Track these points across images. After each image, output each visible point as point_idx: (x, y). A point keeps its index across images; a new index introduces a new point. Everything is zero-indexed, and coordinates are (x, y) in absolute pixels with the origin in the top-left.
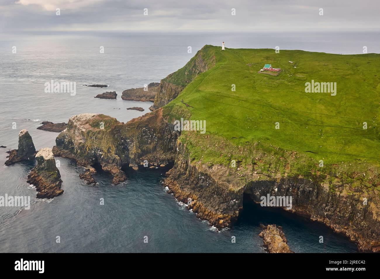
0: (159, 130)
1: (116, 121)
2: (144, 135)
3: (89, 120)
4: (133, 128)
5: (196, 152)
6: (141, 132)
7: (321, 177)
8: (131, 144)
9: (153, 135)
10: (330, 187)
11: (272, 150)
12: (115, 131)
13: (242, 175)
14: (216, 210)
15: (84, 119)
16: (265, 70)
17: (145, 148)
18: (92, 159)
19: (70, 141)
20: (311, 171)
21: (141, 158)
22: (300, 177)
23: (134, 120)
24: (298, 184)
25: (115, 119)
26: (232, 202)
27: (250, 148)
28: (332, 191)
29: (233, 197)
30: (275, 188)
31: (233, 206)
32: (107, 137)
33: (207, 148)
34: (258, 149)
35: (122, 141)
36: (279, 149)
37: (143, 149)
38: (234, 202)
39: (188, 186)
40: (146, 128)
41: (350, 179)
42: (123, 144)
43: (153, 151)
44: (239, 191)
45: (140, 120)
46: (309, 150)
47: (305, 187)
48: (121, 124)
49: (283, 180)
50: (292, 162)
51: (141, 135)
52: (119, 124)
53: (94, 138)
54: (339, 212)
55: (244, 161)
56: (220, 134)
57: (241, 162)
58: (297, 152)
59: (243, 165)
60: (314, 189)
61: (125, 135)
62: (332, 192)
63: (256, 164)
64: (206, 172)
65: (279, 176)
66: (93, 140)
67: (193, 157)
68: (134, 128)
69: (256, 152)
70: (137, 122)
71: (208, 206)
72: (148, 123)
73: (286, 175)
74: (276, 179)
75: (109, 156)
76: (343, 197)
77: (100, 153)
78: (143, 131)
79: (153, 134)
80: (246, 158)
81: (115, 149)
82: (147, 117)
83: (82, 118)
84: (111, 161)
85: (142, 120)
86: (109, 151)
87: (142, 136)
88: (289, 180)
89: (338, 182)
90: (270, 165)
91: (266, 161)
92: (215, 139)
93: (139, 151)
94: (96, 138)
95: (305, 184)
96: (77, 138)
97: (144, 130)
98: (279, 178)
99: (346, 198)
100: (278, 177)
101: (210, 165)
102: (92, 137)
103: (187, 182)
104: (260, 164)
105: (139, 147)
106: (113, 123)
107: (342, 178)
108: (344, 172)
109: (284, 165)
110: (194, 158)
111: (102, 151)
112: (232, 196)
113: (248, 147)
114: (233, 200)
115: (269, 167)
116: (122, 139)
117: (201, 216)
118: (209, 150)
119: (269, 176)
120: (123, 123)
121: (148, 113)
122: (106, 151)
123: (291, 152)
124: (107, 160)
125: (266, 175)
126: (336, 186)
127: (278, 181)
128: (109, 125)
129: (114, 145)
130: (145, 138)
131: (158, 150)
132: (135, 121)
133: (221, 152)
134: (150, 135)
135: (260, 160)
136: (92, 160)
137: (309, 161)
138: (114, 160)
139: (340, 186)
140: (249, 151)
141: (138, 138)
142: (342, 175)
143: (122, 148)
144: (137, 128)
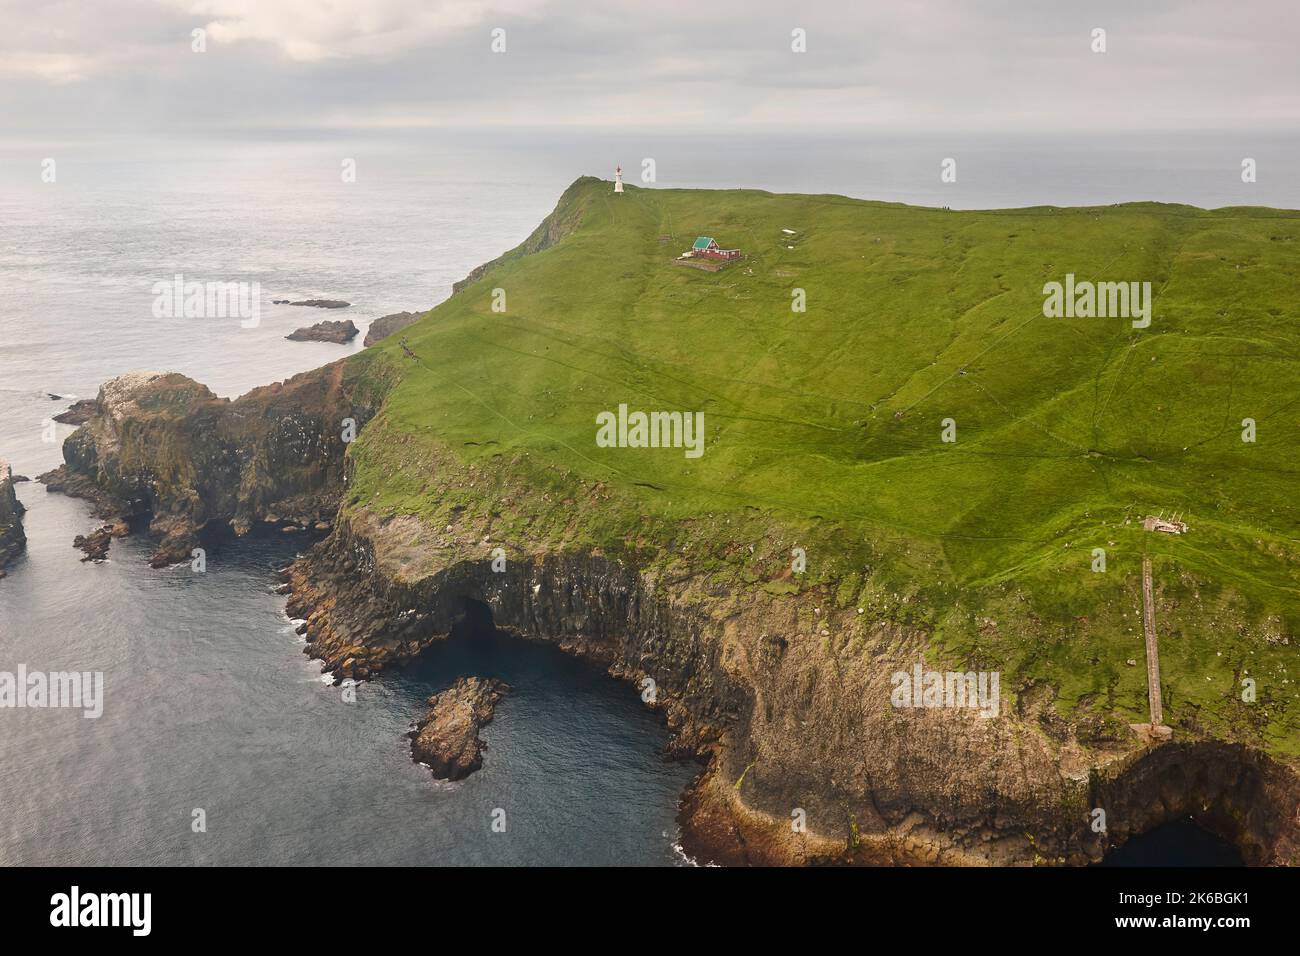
0: (331, 424)
1: (205, 391)
2: (290, 439)
3: (140, 389)
4: (254, 414)
5: (366, 482)
6: (279, 427)
7: (645, 555)
8: (247, 461)
9: (317, 439)
10: (657, 581)
11: (549, 478)
12: (201, 422)
13: (447, 545)
14: (354, 635)
15: (132, 384)
16: (698, 256)
17: (289, 476)
18: (132, 501)
19: (90, 448)
20: (623, 538)
21: (273, 505)
22: (595, 553)
23: (257, 390)
24: (592, 575)
25: (205, 386)
26: (403, 616)
27: (499, 471)
28: (660, 592)
29: (407, 600)
30: (535, 585)
31: (403, 626)
32: (170, 438)
33: (397, 471)
34: (516, 476)
35: (225, 452)
36: (570, 475)
37: (284, 478)
38: (408, 615)
39: (331, 576)
40: (294, 418)
41: (713, 559)
42: (225, 462)
43: (316, 487)
44: (421, 584)
45: (276, 392)
46: (646, 481)
47: (609, 583)
48: (221, 403)
49: (550, 560)
50: (588, 510)
51: (279, 438)
52: (215, 402)
53: (140, 439)
54: (669, 652)
55: (472, 506)
56: (440, 432)
57: (464, 508)
58: (608, 485)
59: (466, 519)
60: (630, 588)
61: (231, 433)
62: (660, 596)
63: (500, 517)
64: (367, 535)
65: (544, 547)
66: (140, 445)
67: (355, 495)
68: (257, 414)
69: (510, 482)
70: (265, 399)
71: (342, 623)
72: (299, 403)
73: (563, 544)
74: (534, 556)
75: (174, 491)
76: (679, 608)
77: (154, 483)
78: (286, 425)
79: (316, 435)
80: (478, 499)
81: (193, 473)
82: (298, 385)
83: (127, 384)
84: (175, 507)
85: (279, 393)
86: (174, 479)
87: (282, 440)
88: (566, 560)
89: (680, 568)
90: (534, 518)
91: (525, 507)
92: (423, 445)
93: (267, 483)
94: (146, 442)
95: (610, 575)
96: (107, 441)
97: (289, 421)
98: (540, 555)
99: (687, 610)
100: (540, 552)
101: (384, 516)
102: (135, 438)
103: (332, 564)
104: (509, 517)
105: (271, 473)
106: (193, 399)
107: (693, 557)
108: (704, 542)
109: (566, 520)
110: (357, 497)
111: (157, 477)
112: (404, 598)
113: (493, 469)
114: (407, 612)
115: (529, 525)
116: (223, 446)
117: (316, 650)
118: (399, 475)
119: (517, 549)
120: (228, 400)
121: (300, 374)
122: (166, 477)
123: (593, 484)
124: (166, 503)
125: (513, 547)
126: (673, 578)
127: (539, 562)
128: (184, 402)
129: (192, 460)
130: (293, 446)
131: (329, 483)
132: (261, 394)
133: (425, 480)
134: (306, 440)
135: (513, 504)
136: (133, 504)
137: (630, 511)
138: (185, 504)
139: (683, 581)
140: (492, 480)
141: (266, 445)
142: (697, 549)
143: (228, 474)
144: (265, 417)
